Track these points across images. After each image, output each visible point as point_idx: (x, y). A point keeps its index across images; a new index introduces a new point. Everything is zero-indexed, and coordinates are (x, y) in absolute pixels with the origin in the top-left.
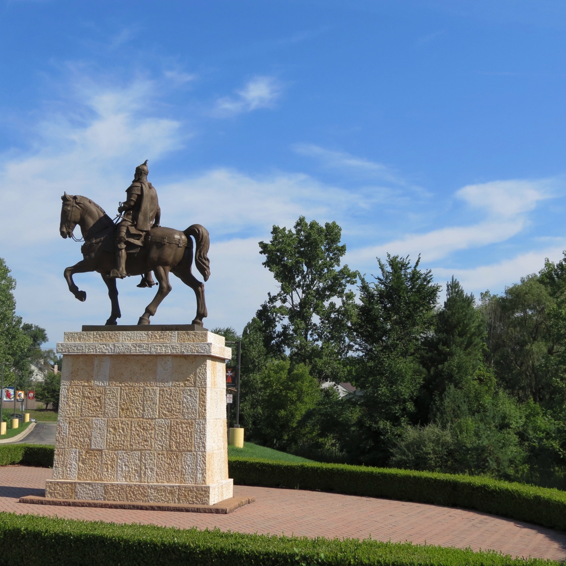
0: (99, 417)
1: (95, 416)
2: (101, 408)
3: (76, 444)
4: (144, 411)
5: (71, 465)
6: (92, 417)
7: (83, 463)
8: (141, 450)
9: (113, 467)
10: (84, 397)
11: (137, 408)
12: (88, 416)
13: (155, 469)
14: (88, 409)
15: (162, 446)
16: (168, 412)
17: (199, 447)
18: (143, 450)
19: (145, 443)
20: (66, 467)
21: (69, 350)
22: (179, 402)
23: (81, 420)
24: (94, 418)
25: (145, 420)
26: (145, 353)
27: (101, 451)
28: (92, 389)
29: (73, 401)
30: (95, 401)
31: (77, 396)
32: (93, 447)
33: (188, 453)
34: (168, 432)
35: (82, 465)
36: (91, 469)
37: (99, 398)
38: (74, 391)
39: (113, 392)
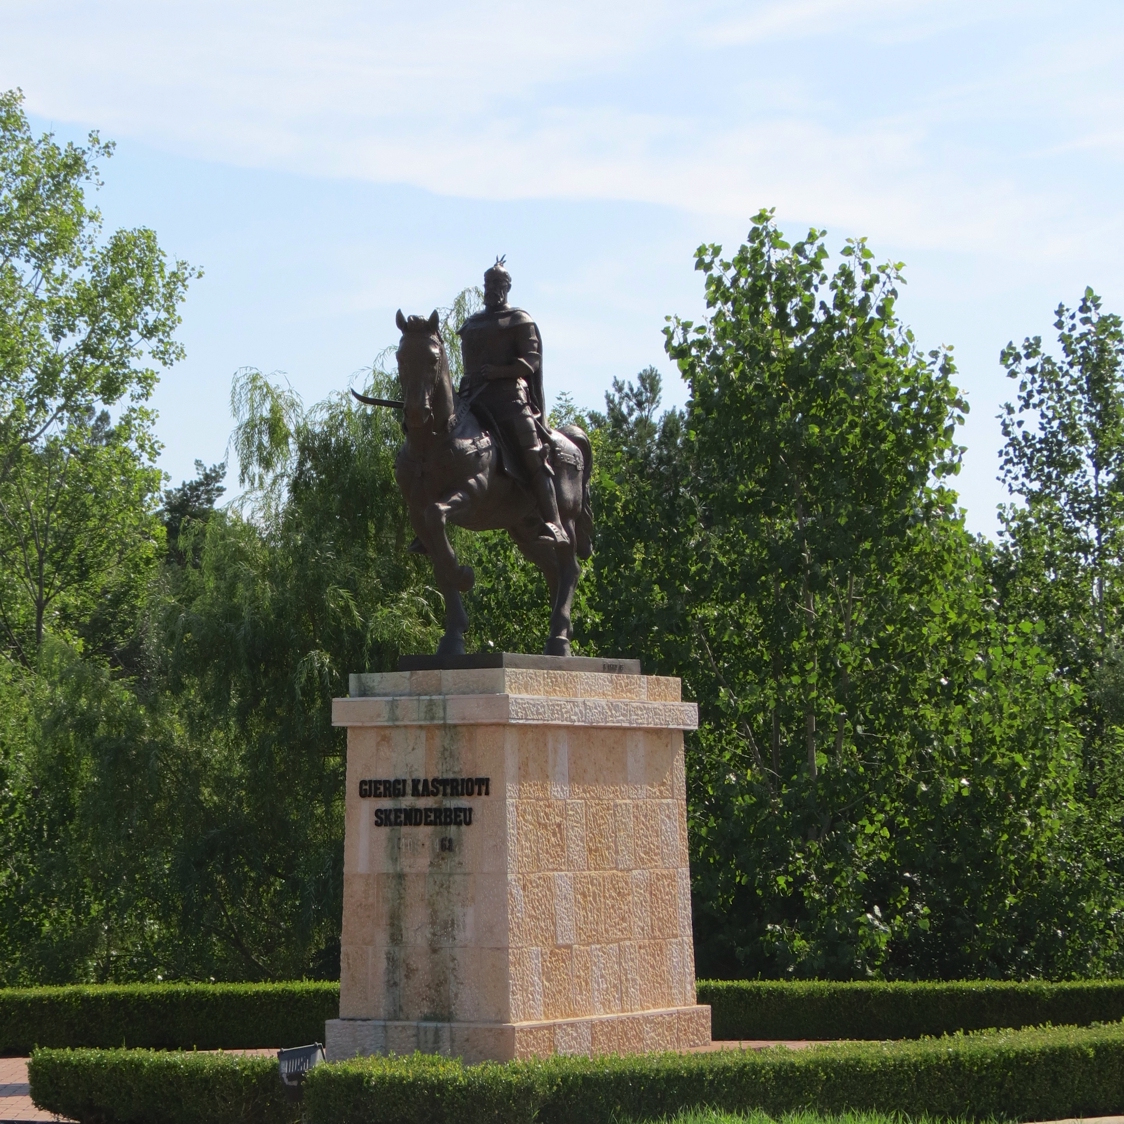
0: (561, 870)
1: (556, 870)
2: (563, 851)
3: (536, 937)
4: (617, 852)
5: (533, 985)
6: (553, 870)
7: (549, 980)
8: (618, 941)
9: (587, 984)
10: (540, 824)
11: (608, 848)
12: (549, 870)
13: (639, 981)
14: (547, 852)
15: (643, 930)
16: (646, 853)
17: (684, 927)
18: (622, 940)
19: (624, 925)
20: (526, 990)
21: (526, 714)
22: (657, 832)
23: (539, 878)
24: (556, 873)
25: (620, 874)
26: (624, 725)
27: (569, 947)
28: (549, 806)
29: (526, 834)
30: (554, 835)
31: (531, 824)
32: (560, 941)
33: (673, 940)
34: (647, 895)
35: (547, 984)
36: (560, 992)
37: (559, 826)
38: (525, 811)
39: (577, 812)
